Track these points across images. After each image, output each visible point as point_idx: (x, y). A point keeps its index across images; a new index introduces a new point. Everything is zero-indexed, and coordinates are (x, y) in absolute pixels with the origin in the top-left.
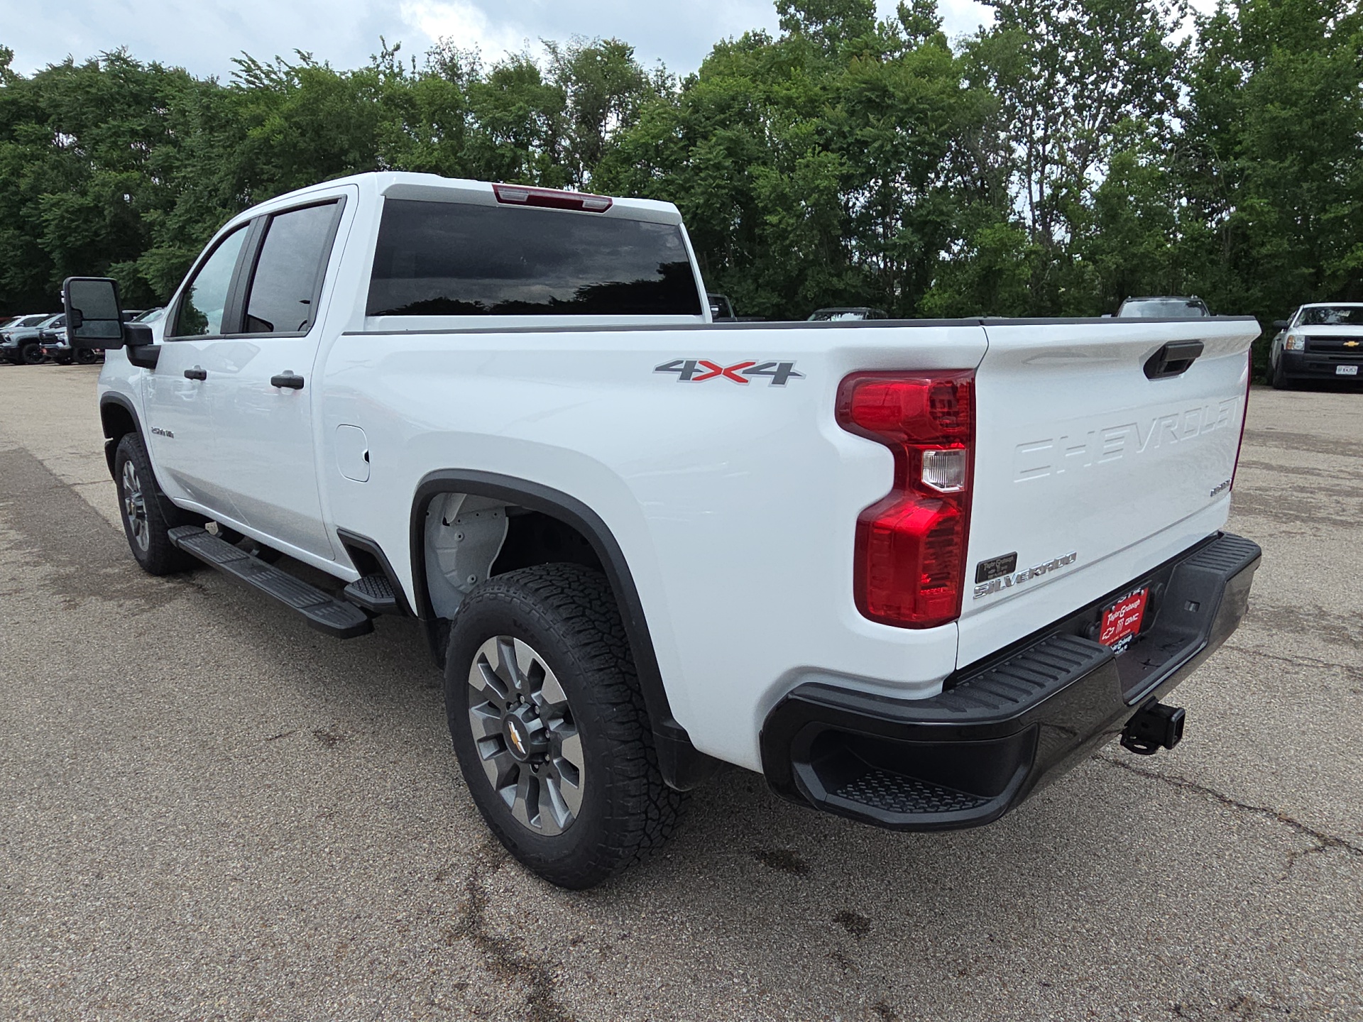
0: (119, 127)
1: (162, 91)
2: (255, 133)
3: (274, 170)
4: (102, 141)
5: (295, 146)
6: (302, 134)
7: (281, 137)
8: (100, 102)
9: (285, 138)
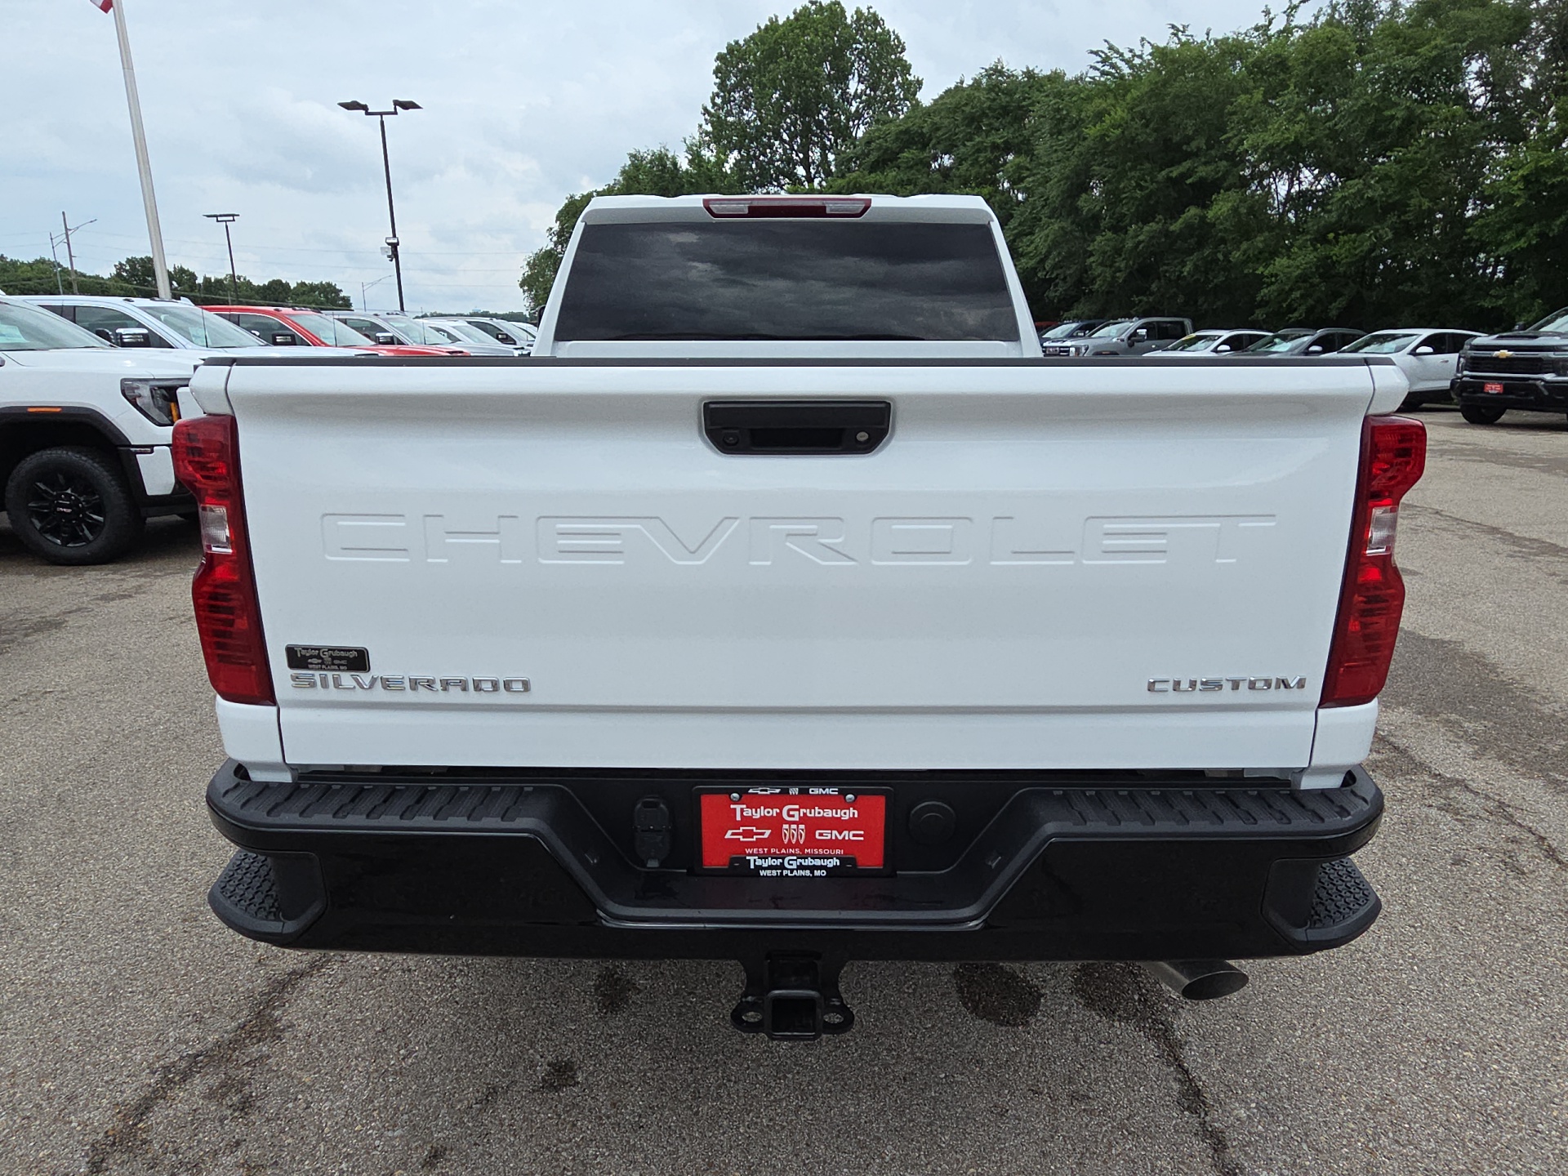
0: (982, 142)
1: (1029, 98)
2: (1092, 131)
3: (1107, 170)
4: (966, 160)
5: (1133, 140)
6: (1146, 125)
7: (1118, 132)
8: (973, 120)
9: (1123, 132)
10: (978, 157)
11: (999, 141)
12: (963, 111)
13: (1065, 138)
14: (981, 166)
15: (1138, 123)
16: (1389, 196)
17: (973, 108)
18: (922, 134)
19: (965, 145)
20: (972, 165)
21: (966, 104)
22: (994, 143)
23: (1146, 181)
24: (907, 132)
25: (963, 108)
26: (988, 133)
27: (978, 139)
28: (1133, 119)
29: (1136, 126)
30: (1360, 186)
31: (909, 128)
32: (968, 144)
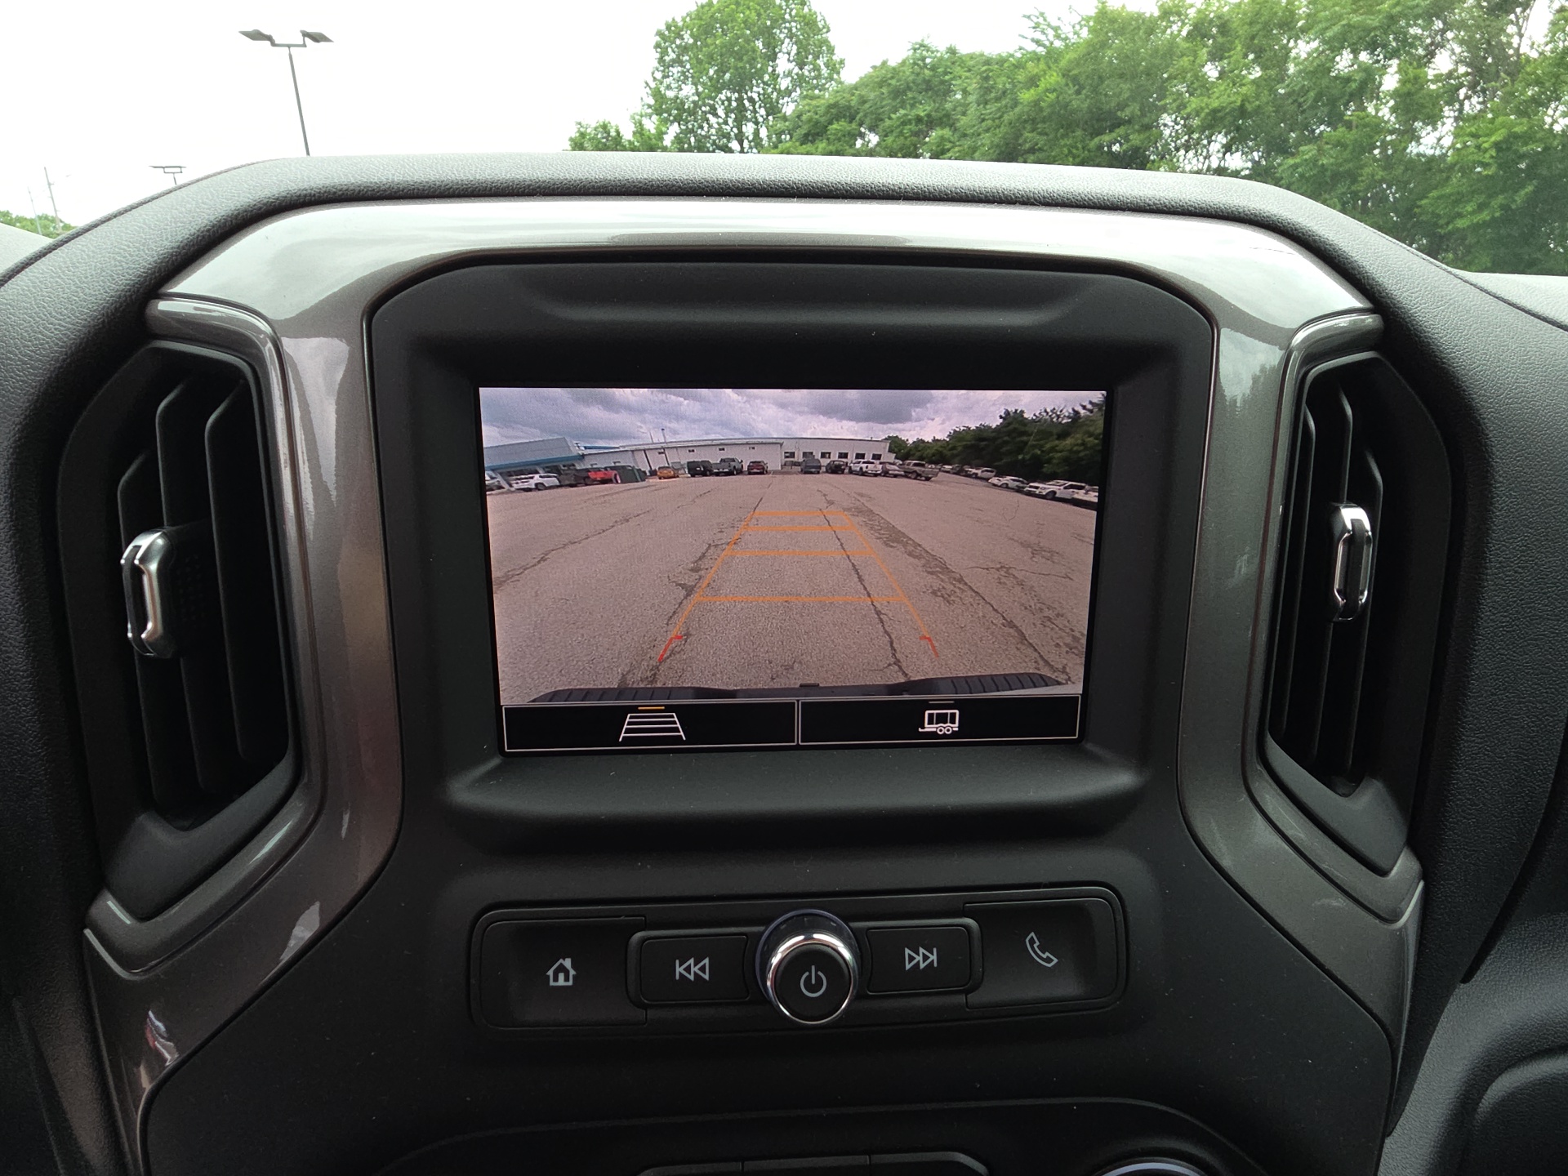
10: (903, 129)
11: (922, 114)
12: (890, 84)
13: (992, 108)
14: (906, 138)
15: (1072, 90)
16: (1341, 165)
17: (898, 81)
18: (849, 108)
19: (890, 118)
20: (898, 136)
21: (892, 78)
22: (918, 116)
23: (1077, 149)
24: (835, 105)
25: (890, 81)
26: (913, 106)
27: (902, 112)
28: (1067, 85)
29: (1070, 92)
30: (1314, 152)
31: (837, 102)
32: (893, 116)
